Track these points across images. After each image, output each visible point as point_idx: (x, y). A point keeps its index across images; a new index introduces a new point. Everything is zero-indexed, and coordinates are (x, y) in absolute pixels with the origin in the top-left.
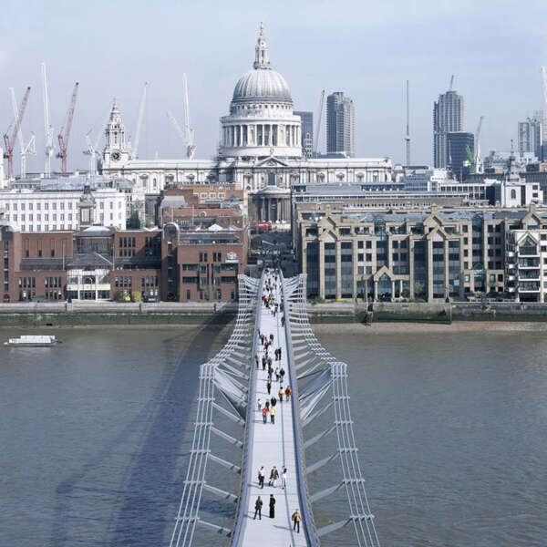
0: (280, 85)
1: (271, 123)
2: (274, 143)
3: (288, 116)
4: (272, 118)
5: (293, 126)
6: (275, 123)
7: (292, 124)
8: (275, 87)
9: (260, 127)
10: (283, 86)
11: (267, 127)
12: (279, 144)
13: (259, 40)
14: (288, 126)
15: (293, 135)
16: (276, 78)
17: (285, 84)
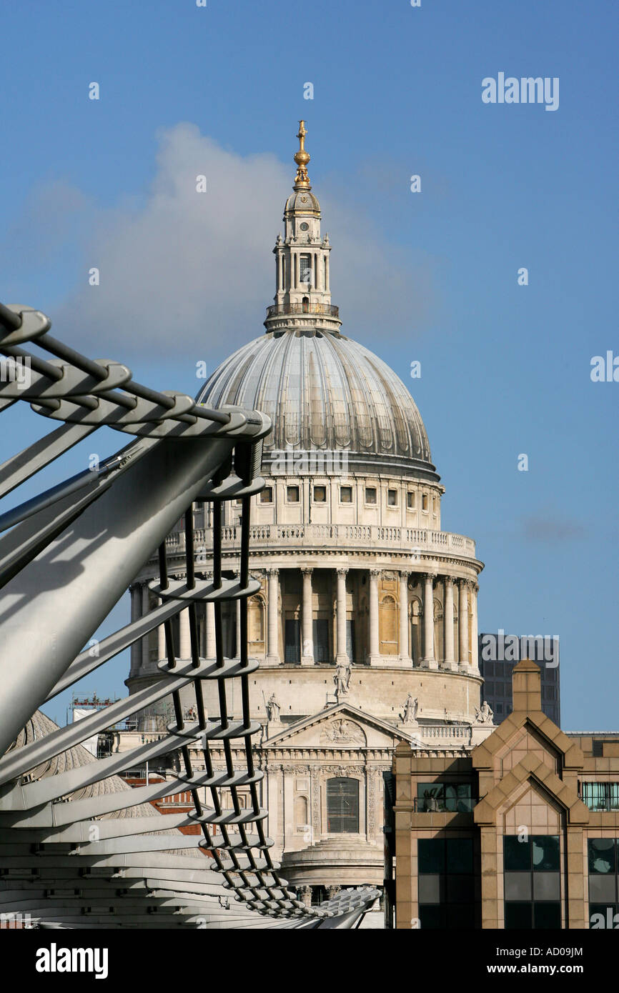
0: (378, 398)
1: (341, 563)
2: (360, 653)
3: (421, 535)
4: (345, 540)
5: (440, 579)
6: (359, 563)
7: (435, 568)
8: (361, 410)
9: (291, 579)
10: (394, 407)
11: (324, 579)
12: (377, 659)
13: (291, 214)
14: (416, 579)
15: (442, 618)
16: (365, 371)
17: (406, 402)
